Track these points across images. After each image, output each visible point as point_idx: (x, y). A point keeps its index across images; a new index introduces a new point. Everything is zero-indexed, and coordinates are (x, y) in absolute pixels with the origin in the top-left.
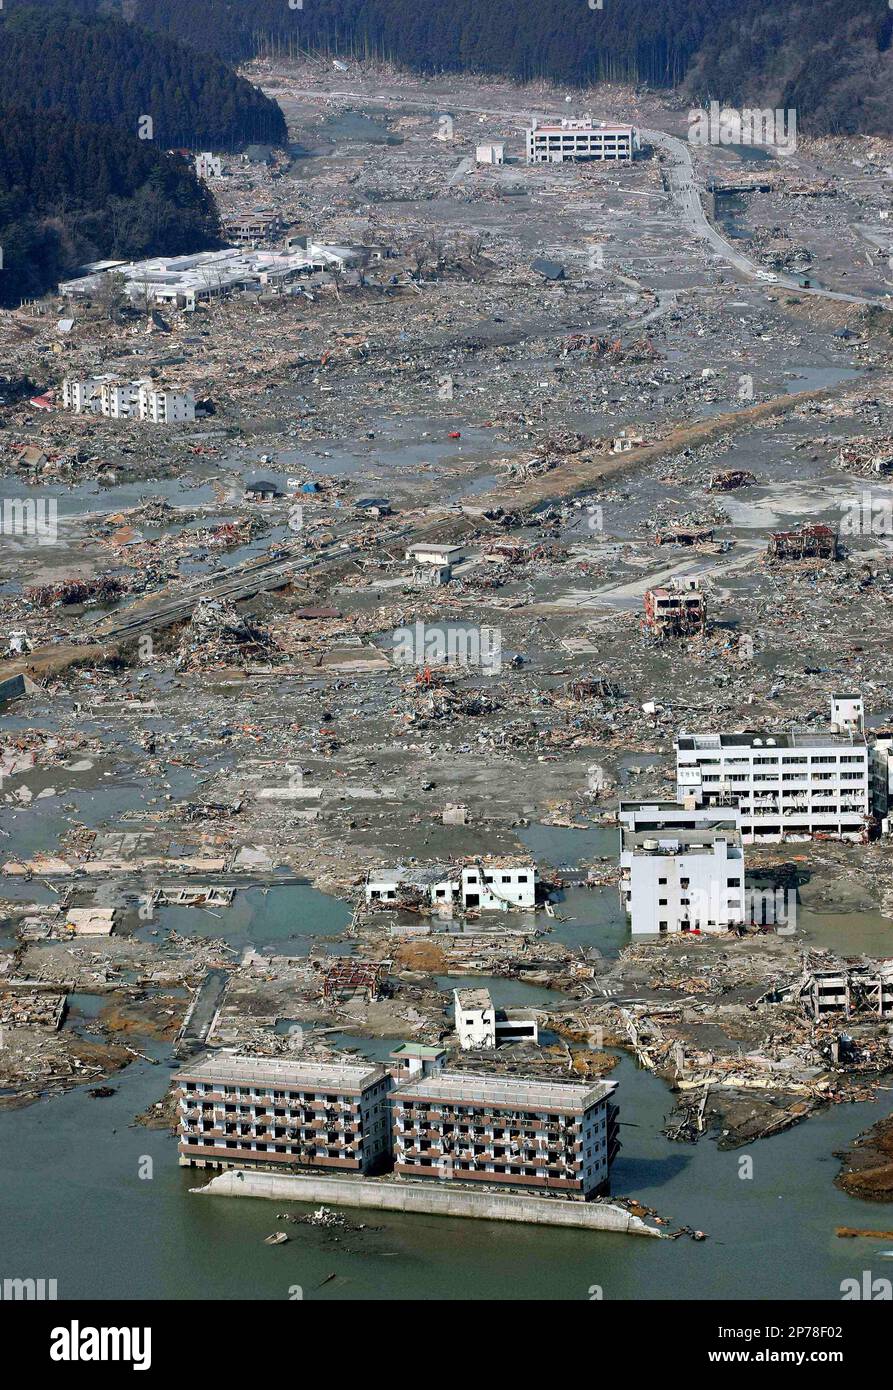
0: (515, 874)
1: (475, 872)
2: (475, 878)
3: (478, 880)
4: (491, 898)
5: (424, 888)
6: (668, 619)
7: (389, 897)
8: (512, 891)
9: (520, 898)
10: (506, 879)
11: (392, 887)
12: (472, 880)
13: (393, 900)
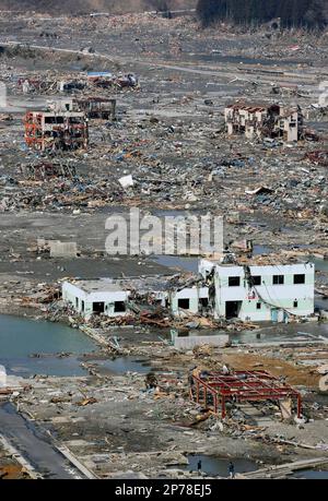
0: (289, 272)
1: (238, 272)
2: (238, 278)
3: (242, 282)
4: (259, 306)
5: (163, 296)
6: (55, 135)
7: (116, 310)
8: (285, 294)
9: (295, 305)
10: (278, 280)
11: (122, 296)
12: (234, 282)
13: (123, 314)
